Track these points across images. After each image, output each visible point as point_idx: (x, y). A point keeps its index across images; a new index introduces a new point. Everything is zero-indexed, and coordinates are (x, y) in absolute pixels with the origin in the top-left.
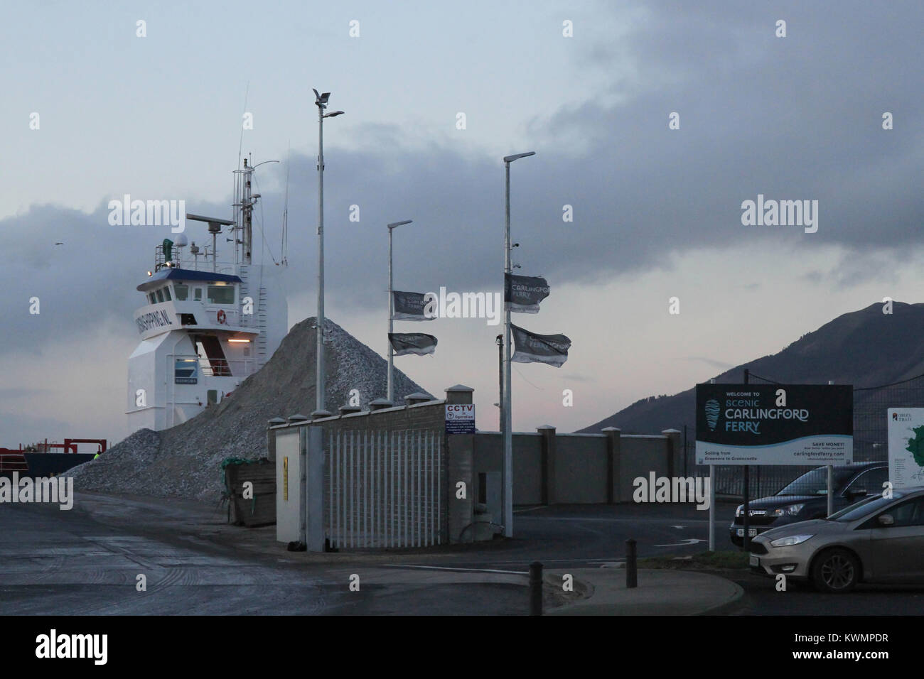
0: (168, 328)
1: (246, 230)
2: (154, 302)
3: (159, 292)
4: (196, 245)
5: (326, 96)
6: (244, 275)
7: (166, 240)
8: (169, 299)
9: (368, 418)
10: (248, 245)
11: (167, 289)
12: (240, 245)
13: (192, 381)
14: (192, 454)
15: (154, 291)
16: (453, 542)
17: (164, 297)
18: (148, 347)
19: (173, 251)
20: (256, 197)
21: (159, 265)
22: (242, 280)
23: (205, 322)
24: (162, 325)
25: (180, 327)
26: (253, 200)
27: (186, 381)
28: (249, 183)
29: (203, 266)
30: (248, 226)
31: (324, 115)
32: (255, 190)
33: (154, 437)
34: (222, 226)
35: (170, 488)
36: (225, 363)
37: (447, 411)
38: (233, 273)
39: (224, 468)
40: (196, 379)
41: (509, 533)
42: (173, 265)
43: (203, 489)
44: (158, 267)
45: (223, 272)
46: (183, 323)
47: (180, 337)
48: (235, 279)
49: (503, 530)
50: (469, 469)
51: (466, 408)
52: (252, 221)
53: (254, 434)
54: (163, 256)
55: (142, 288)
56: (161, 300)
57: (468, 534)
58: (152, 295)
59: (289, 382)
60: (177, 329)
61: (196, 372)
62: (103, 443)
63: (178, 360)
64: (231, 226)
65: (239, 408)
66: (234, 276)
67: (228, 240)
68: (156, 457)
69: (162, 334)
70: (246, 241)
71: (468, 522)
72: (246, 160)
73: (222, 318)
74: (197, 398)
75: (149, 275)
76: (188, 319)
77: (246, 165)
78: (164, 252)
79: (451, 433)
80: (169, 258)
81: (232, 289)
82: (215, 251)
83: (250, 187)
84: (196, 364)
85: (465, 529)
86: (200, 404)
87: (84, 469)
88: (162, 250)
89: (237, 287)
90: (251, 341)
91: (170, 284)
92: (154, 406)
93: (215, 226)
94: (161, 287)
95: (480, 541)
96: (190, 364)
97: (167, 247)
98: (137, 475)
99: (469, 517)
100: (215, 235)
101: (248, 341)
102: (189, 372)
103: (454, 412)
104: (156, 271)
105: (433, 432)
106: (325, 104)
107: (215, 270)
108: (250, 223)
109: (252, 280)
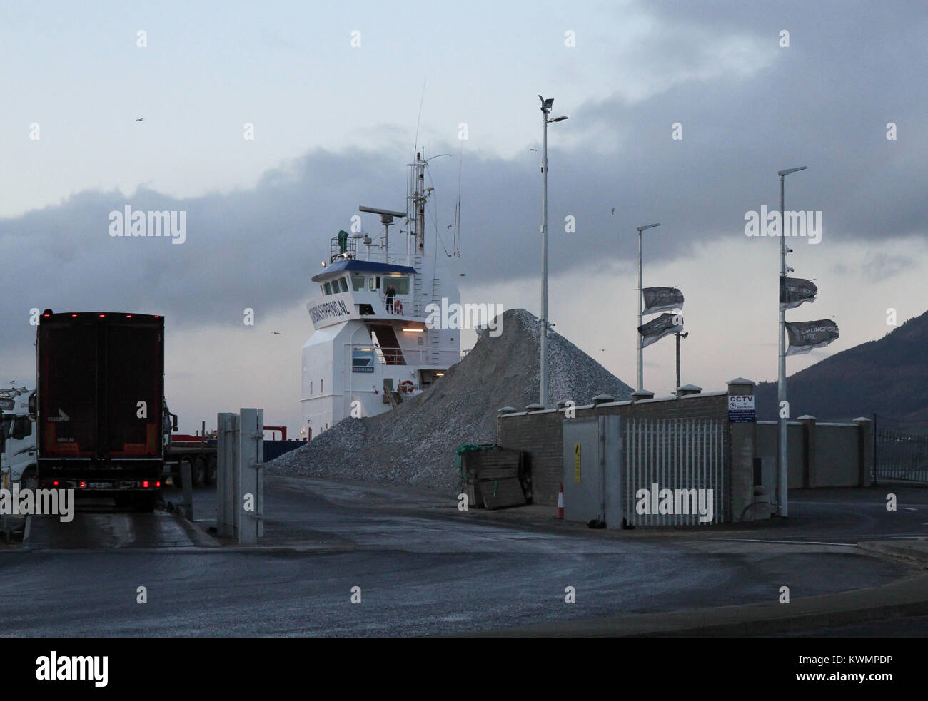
0: (346, 318)
1: (419, 223)
2: (328, 292)
3: (335, 283)
4: (369, 237)
5: (549, 102)
6: (418, 266)
7: (342, 232)
8: (345, 289)
9: (629, 407)
10: (421, 237)
11: (343, 281)
12: (414, 237)
13: (368, 370)
14: (400, 441)
15: (329, 281)
16: (735, 521)
17: (341, 289)
18: (325, 337)
19: (348, 242)
20: (429, 190)
21: (335, 256)
22: (417, 270)
23: (381, 312)
24: (339, 315)
25: (359, 317)
26: (426, 192)
27: (363, 370)
28: (422, 176)
29: (377, 257)
30: (421, 218)
31: (548, 119)
32: (427, 184)
33: (361, 425)
34: (394, 218)
35: (382, 473)
36: (400, 353)
37: (730, 402)
38: (408, 265)
39: (460, 453)
40: (373, 368)
41: (785, 513)
42: (350, 256)
43: (414, 474)
44: (333, 258)
45: (398, 263)
46: (362, 313)
47: (359, 326)
48: (410, 270)
49: (778, 510)
50: (750, 454)
51: (747, 399)
52: (425, 214)
53: (461, 421)
54: (339, 247)
55: (316, 279)
56: (337, 291)
57: (748, 513)
58: (326, 286)
59: (492, 371)
60: (355, 318)
61: (373, 361)
62: (284, 430)
63: (356, 349)
64: (404, 218)
65: (443, 396)
66: (410, 267)
67: (401, 232)
68: (363, 444)
69: (340, 323)
70: (419, 232)
71: (748, 503)
72: (419, 153)
73: (399, 308)
74: (374, 387)
75: (324, 266)
76: (365, 309)
77: (419, 159)
78: (340, 244)
79: (734, 421)
80: (344, 249)
81: (408, 279)
82: (387, 242)
83: (423, 180)
84: (372, 353)
85: (746, 509)
86: (377, 392)
87: (296, 455)
88: (337, 241)
89: (412, 277)
90: (424, 331)
91: (347, 275)
92: (332, 394)
93: (387, 218)
94: (337, 278)
95: (759, 520)
96: (366, 353)
97: (343, 238)
98: (347, 461)
99: (750, 498)
100: (387, 227)
101: (422, 330)
102: (365, 362)
103: (736, 402)
104: (332, 262)
105: (711, 421)
106: (549, 109)
107: (387, 261)
108: (423, 215)
109: (426, 271)
